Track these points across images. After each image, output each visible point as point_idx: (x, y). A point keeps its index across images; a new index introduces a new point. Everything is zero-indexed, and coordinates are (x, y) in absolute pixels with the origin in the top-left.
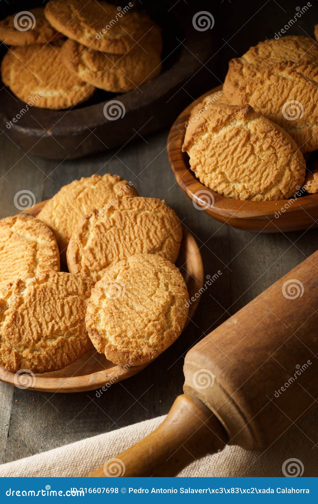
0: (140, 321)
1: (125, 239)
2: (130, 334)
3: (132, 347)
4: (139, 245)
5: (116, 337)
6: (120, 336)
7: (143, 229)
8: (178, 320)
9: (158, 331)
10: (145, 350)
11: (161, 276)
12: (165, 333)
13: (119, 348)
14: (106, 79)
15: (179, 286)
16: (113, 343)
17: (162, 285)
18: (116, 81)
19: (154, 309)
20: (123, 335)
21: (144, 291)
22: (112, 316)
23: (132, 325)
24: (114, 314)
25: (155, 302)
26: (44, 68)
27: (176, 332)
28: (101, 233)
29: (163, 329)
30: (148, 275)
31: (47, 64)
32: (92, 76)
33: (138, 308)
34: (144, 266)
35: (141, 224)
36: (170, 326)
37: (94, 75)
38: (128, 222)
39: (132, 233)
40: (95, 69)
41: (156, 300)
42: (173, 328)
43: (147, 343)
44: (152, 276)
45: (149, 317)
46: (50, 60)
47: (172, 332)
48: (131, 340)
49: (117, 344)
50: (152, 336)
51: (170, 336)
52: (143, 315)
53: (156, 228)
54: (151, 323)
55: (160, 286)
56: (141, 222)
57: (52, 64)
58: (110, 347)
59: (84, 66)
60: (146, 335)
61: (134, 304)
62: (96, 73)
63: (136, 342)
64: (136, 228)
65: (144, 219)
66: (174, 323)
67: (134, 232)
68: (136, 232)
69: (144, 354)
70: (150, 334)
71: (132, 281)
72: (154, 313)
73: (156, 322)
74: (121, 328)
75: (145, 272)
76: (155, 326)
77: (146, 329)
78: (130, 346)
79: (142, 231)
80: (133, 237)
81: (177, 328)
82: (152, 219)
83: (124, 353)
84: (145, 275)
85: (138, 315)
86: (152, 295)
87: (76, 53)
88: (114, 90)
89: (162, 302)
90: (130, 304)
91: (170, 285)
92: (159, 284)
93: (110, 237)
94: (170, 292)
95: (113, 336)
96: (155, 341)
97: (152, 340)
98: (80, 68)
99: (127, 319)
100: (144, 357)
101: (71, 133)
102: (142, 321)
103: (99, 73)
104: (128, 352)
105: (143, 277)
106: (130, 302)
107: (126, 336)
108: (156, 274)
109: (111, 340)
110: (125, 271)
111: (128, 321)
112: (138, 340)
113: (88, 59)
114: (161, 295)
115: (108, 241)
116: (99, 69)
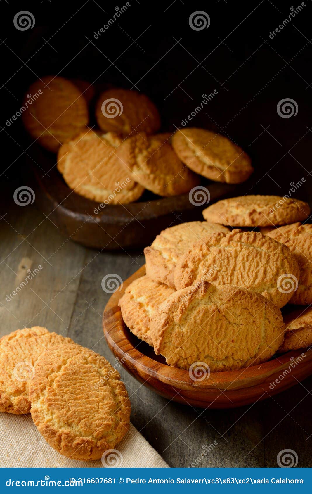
14: (157, 182)
18: (165, 186)
26: (98, 166)
31: (101, 163)
32: (145, 178)
37: (147, 177)
40: (148, 172)
46: (105, 159)
57: (106, 164)
59: (138, 166)
62: (149, 175)
87: (132, 155)
88: (162, 194)
98: (135, 168)
101: (118, 222)
103: (152, 176)
113: (143, 161)
116: (152, 172)
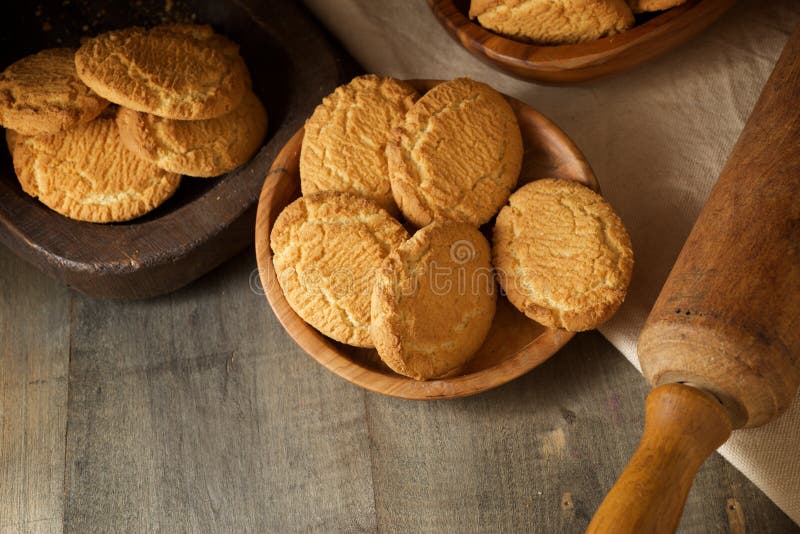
0: (582, 267)
1: (463, 150)
2: (580, 288)
3: (593, 302)
4: (484, 149)
5: (567, 300)
6: (570, 296)
7: (476, 126)
8: (624, 243)
9: (611, 267)
10: (610, 298)
11: (567, 202)
12: (619, 266)
13: (577, 310)
15: (595, 202)
16: (566, 309)
17: (577, 213)
19: (590, 245)
20: (573, 293)
21: (561, 230)
22: (545, 278)
23: (576, 276)
24: (545, 275)
25: (583, 236)
27: (629, 257)
28: (432, 156)
29: (614, 263)
30: (552, 209)
33: (567, 253)
34: (538, 200)
35: (471, 122)
36: (618, 255)
38: (454, 127)
39: (467, 138)
41: (583, 232)
42: (624, 255)
43: (608, 288)
44: (557, 207)
45: (590, 256)
47: (625, 259)
48: (586, 294)
49: (572, 308)
50: (608, 276)
51: (626, 266)
52: (581, 258)
53: (489, 117)
54: (597, 261)
55: (575, 214)
56: (469, 118)
58: (567, 315)
60: (599, 279)
61: (559, 250)
63: (594, 293)
64: (467, 129)
65: (470, 113)
66: (621, 248)
67: (468, 135)
68: (470, 134)
69: (612, 302)
70: (604, 275)
71: (538, 226)
72: (592, 249)
73: (601, 258)
74: (566, 288)
75: (546, 207)
76: (602, 263)
77: (595, 272)
78: (590, 302)
79: (476, 129)
80: (471, 143)
81: (627, 252)
82: (478, 109)
83: (588, 313)
84: (549, 211)
85: (575, 262)
86: (574, 230)
89: (592, 231)
90: (556, 254)
91: (585, 208)
92: (572, 213)
93: (445, 155)
94: (592, 215)
95: (563, 301)
96: (614, 280)
97: (611, 281)
99: (564, 272)
100: (613, 306)
102: (585, 265)
104: (592, 309)
105: (547, 213)
106: (554, 252)
107: (577, 293)
108: (560, 203)
109: (562, 307)
110: (521, 219)
111: (568, 274)
112: (595, 290)
114: (584, 224)
115: (446, 163)
